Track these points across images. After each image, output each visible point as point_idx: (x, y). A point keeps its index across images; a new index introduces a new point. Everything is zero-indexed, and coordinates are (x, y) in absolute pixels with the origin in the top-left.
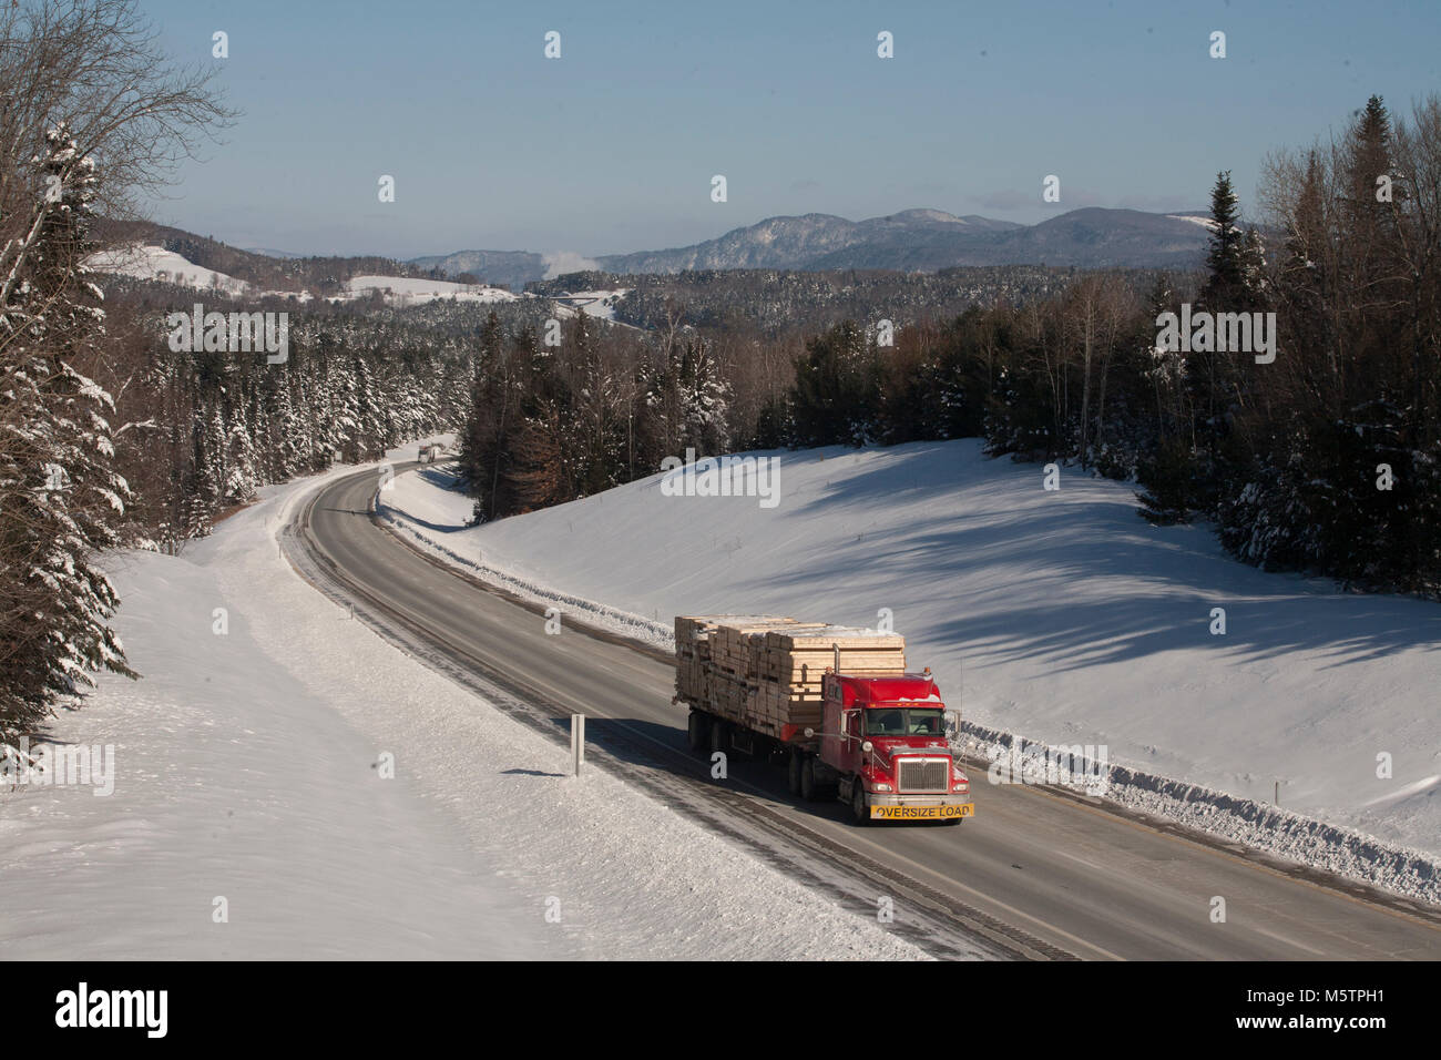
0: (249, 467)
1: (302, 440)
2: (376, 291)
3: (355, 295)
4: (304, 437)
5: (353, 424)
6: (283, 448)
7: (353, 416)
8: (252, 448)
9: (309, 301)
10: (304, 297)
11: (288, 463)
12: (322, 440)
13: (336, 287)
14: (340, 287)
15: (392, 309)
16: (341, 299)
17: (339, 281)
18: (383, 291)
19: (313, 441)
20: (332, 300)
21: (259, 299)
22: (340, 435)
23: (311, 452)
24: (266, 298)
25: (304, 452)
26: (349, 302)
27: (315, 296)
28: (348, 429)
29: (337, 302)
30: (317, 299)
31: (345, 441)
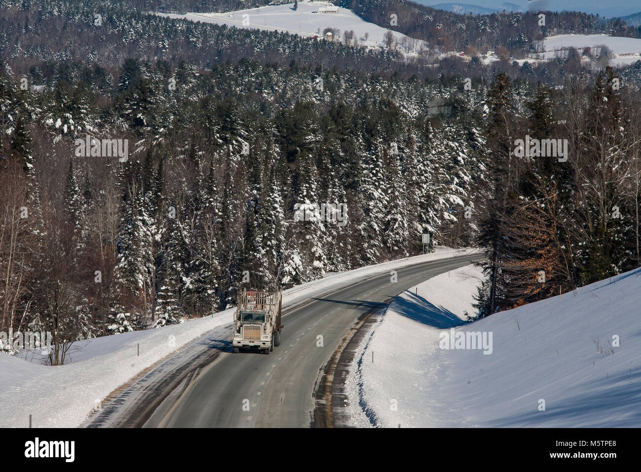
0: (318, 250)
1: (396, 220)
2: (573, 51)
3: (548, 55)
4: (399, 217)
5: (462, 203)
6: (364, 229)
7: (461, 193)
8: (323, 229)
9: (494, 63)
10: (489, 59)
11: (371, 246)
12: (421, 220)
13: (526, 47)
14: (532, 47)
15: (589, 72)
16: (531, 61)
17: (530, 40)
18: (582, 51)
19: (410, 221)
20: (521, 62)
21: (437, 61)
22: (446, 215)
23: (406, 233)
24: (445, 60)
25: (398, 233)
26: (540, 64)
27: (502, 58)
28: (454, 208)
29: (526, 64)
30: (504, 61)
31: (452, 222)
